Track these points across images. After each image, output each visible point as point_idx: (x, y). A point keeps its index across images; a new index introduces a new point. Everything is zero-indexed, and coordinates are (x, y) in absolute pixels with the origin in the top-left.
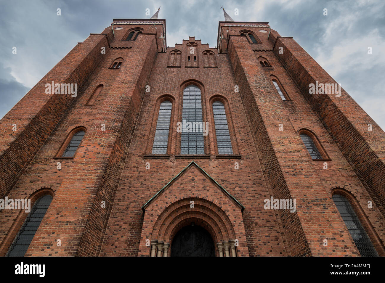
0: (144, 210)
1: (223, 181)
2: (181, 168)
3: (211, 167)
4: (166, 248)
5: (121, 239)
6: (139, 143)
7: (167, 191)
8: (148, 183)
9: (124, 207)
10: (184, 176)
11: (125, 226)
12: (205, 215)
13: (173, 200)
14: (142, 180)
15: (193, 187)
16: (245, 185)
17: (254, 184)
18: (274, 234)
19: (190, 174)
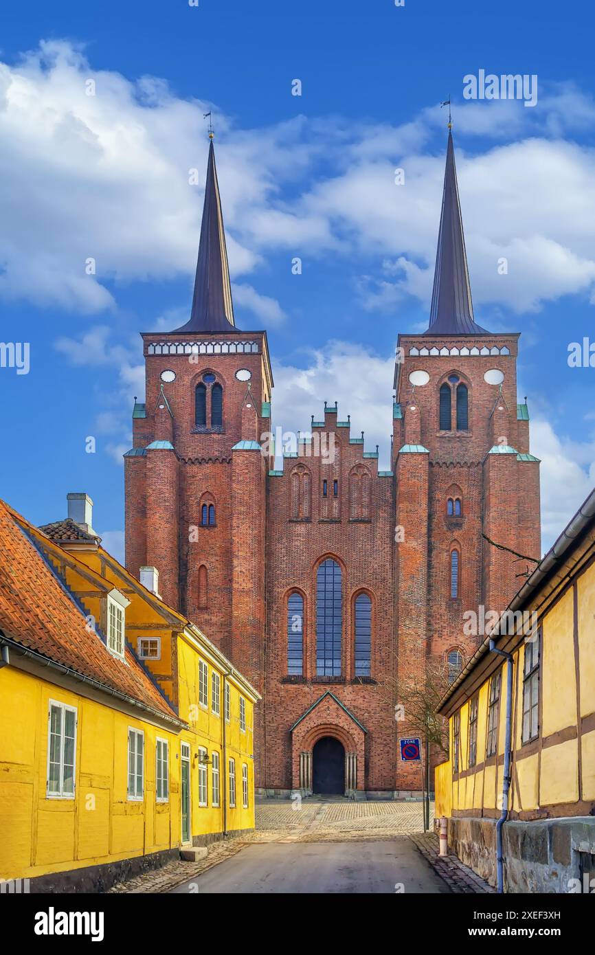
0: (291, 733)
1: (355, 707)
2: (318, 694)
3: (345, 693)
4: (309, 755)
5: (278, 750)
6: (274, 665)
7: (307, 718)
8: (290, 709)
9: (275, 728)
10: (320, 706)
11: (280, 741)
12: (338, 734)
13: (312, 725)
14: (284, 705)
15: (328, 715)
16: (373, 712)
17: (382, 711)
18: (387, 749)
19: (326, 703)
